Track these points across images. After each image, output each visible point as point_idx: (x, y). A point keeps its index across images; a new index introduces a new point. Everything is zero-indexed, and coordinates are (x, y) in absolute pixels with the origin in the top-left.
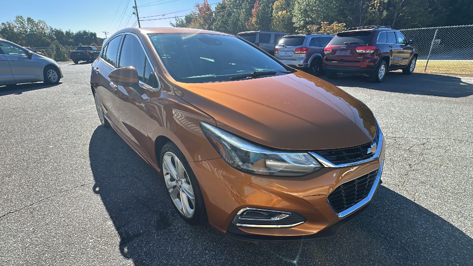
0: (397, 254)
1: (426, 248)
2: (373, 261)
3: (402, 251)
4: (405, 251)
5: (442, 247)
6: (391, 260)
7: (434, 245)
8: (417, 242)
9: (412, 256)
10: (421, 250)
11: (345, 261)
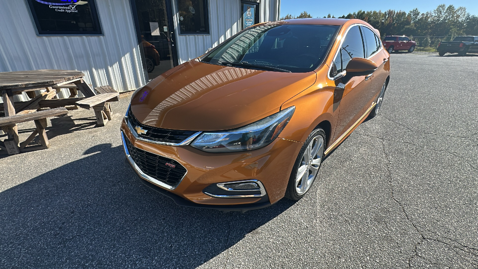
0: (119, 222)
1: (114, 247)
2: (121, 205)
3: (120, 227)
4: (119, 229)
5: (109, 263)
6: (117, 216)
7: (114, 256)
8: (123, 243)
9: (113, 232)
10: (114, 242)
11: (128, 191)
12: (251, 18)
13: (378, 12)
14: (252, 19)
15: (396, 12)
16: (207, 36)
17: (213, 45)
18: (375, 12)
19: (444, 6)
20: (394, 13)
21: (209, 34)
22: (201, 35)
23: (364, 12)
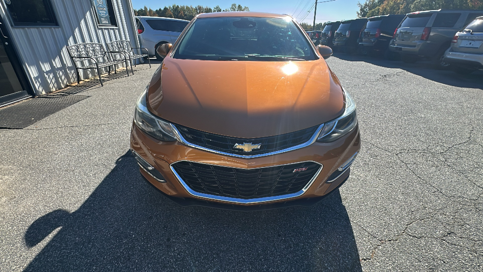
12: (103, 6)
13: (189, 6)
14: (105, 8)
15: (204, 8)
16: (57, 29)
17: (68, 41)
18: (187, 7)
19: (235, 5)
20: (203, 8)
21: (57, 27)
22: (47, 28)
23: (178, 6)
